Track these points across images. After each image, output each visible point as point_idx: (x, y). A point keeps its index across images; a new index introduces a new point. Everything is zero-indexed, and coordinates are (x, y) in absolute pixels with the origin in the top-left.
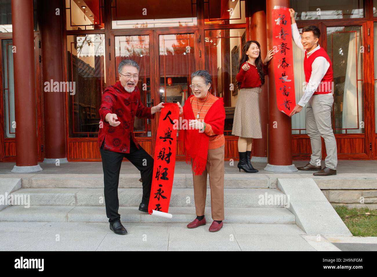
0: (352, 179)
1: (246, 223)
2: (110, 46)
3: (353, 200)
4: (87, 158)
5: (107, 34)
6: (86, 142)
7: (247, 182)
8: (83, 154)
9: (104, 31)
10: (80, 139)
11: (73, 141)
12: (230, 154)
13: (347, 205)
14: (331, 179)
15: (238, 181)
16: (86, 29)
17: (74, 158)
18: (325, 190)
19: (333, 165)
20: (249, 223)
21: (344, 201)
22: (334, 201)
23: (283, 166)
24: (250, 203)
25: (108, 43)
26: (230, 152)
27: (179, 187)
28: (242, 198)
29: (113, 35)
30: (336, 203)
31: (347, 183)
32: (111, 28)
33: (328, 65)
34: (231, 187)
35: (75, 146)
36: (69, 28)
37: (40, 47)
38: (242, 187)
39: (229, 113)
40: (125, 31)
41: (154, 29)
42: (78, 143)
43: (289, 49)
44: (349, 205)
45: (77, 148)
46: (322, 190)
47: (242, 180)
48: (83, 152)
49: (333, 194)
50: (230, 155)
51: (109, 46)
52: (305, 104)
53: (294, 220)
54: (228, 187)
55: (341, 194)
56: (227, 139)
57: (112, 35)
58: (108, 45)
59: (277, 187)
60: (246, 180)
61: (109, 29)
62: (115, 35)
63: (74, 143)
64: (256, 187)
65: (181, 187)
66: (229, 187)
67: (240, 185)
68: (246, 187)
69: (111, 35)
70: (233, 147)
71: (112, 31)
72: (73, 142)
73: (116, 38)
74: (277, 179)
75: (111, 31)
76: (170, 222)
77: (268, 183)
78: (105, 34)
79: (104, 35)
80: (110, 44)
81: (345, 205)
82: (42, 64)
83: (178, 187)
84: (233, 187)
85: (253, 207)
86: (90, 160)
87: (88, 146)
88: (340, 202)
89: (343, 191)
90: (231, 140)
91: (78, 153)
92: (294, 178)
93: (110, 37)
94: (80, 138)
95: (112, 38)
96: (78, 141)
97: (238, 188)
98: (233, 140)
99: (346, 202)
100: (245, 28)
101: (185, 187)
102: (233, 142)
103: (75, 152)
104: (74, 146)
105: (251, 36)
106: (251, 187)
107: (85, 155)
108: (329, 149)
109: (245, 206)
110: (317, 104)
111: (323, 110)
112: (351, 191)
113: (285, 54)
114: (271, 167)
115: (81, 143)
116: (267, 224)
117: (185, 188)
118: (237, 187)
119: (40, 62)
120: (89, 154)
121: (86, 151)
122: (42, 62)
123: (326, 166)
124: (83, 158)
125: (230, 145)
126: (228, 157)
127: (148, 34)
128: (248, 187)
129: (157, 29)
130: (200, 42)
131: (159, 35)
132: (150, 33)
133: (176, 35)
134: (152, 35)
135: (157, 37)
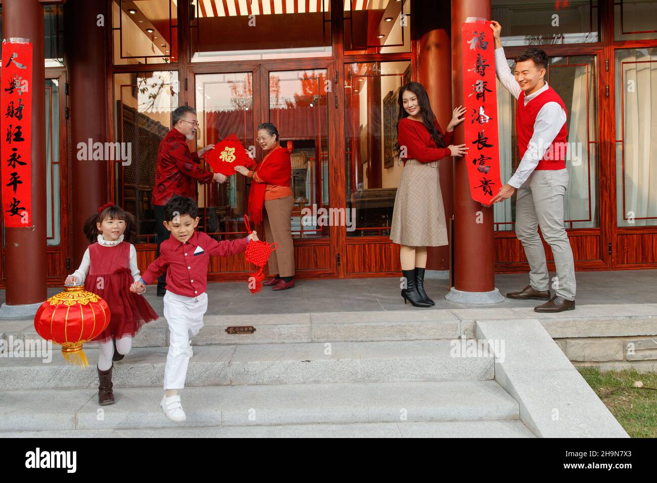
0: (607, 319)
1: (426, 421)
2: (187, 90)
3: (608, 355)
5: (182, 71)
7: (421, 328)
9: (177, 66)
12: (384, 265)
13: (597, 365)
14: (570, 319)
15: (405, 327)
16: (148, 63)
18: (560, 340)
19: (570, 292)
21: (593, 358)
22: (574, 359)
23: (480, 293)
24: (429, 373)
25: (183, 86)
26: (384, 263)
27: (299, 341)
28: (414, 364)
29: (193, 72)
30: (579, 362)
31: (598, 326)
32: (188, 62)
34: (393, 339)
36: (118, 61)
37: (67, 94)
38: (413, 339)
39: (382, 198)
40: (213, 66)
41: (261, 63)
43: (491, 91)
44: (601, 365)
46: (554, 339)
47: (412, 326)
49: (573, 346)
50: (385, 267)
51: (186, 92)
52: (520, 183)
53: (518, 412)
54: (387, 338)
55: (587, 345)
56: (380, 241)
57: (190, 72)
58: (183, 90)
59: (474, 335)
60: (420, 326)
61: (185, 62)
62: (196, 72)
64: (438, 337)
65: (301, 341)
66: (390, 338)
67: (408, 334)
68: (418, 338)
69: (188, 73)
70: (389, 254)
71: (192, 65)
73: (197, 77)
74: (475, 322)
75: (188, 65)
76: (279, 422)
77: (459, 329)
78: (178, 70)
79: (177, 72)
80: (187, 87)
81: (594, 365)
82: (69, 121)
83: (297, 341)
84: (396, 339)
85: (435, 381)
89: (590, 341)
90: (385, 243)
92: (505, 319)
93: (187, 76)
95: (191, 76)
97: (405, 340)
99: (595, 360)
100: (410, 60)
101: (310, 340)
102: (390, 246)
105: (420, 73)
106: (428, 338)
108: (562, 265)
109: (421, 380)
110: (542, 184)
111: (553, 195)
112: (606, 341)
113: (484, 100)
114: (460, 295)
116: (466, 421)
117: (309, 343)
118: (404, 338)
119: (67, 118)
122: (70, 118)
123: (557, 295)
125: (384, 251)
126: (382, 272)
127: (251, 70)
128: (424, 337)
129: (265, 63)
130: (336, 83)
131: (269, 71)
132: (255, 69)
133: (297, 71)
134: (258, 72)
135: (265, 75)
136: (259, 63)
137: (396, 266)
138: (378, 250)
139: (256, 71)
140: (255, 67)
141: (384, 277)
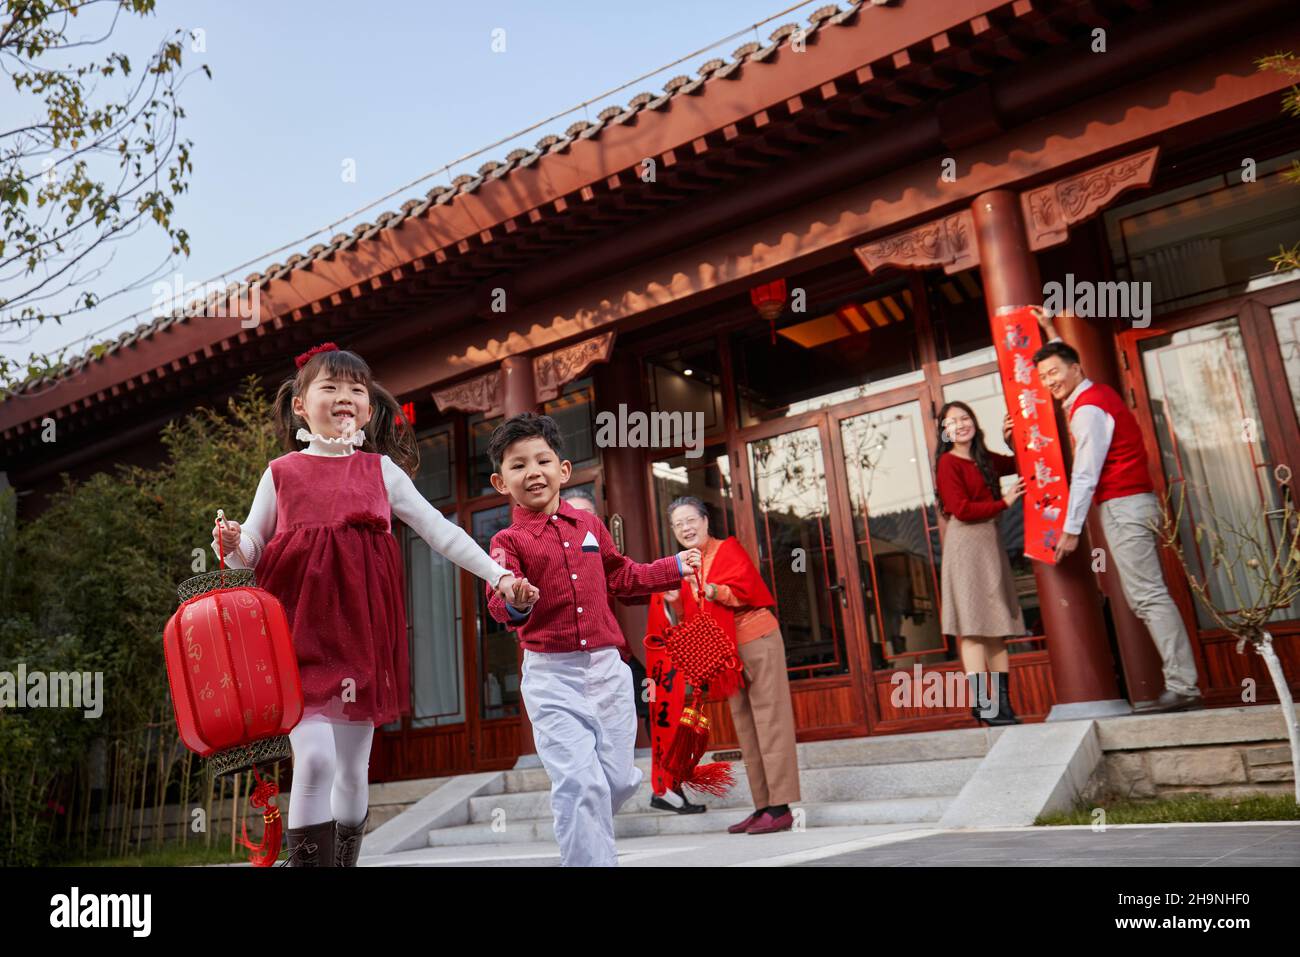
1: (860, 824)
3: (1221, 775)
7: (939, 743)
13: (1206, 791)
20: (866, 823)
21: (1195, 779)
22: (1165, 781)
28: (890, 774)
33: (1110, 423)
34: (905, 759)
44: (1211, 790)
49: (1160, 760)
52: (1077, 526)
54: (897, 759)
55: (1182, 759)
58: (734, 468)
60: (936, 740)
61: (733, 430)
66: (903, 760)
67: (923, 752)
68: (938, 756)
71: (741, 432)
81: (1199, 791)
88: (1183, 782)
89: (1185, 752)
99: (1200, 783)
109: (901, 796)
112: (1211, 751)
118: (918, 758)
123: (1168, 688)
127: (814, 424)
128: (944, 756)
132: (819, 422)
134: (825, 424)
139: (823, 423)
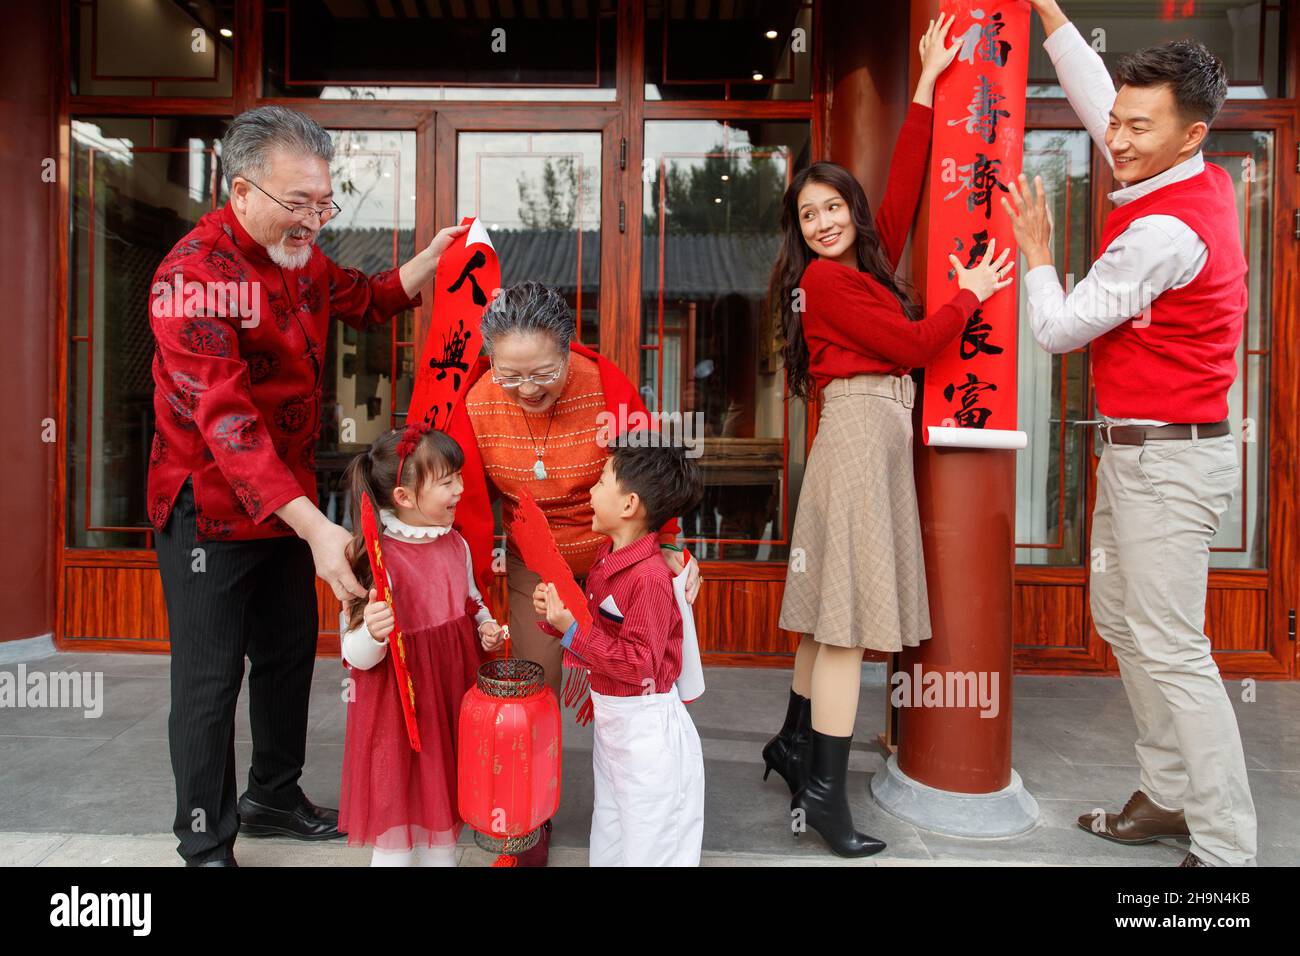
4: (138, 636)
6: (137, 571)
8: (121, 620)
9: (231, 106)
10: (111, 557)
11: (82, 564)
12: (729, 634)
16: (157, 95)
17: (83, 634)
26: (728, 629)
32: (257, 96)
35: (90, 584)
39: (733, 463)
41: (437, 109)
42: (105, 574)
45: (100, 594)
48: (121, 608)
50: (729, 640)
56: (720, 575)
61: (250, 97)
63: (88, 571)
70: (742, 609)
72: (84, 568)
86: (151, 644)
87: (143, 587)
90: (734, 580)
91: (100, 614)
94: (114, 553)
96: (103, 564)
98: (743, 578)
100: (808, 121)
102: (744, 588)
103: (89, 612)
104: (85, 583)
107: (129, 624)
110: (1137, 492)
115: (116, 577)
120: (145, 620)
121: (137, 607)
124: (121, 633)
125: (729, 596)
126: (722, 650)
127: (413, 125)
129: (449, 108)
130: (623, 169)
131: (458, 131)
132: (421, 124)
133: (529, 134)
134: (430, 132)
135: (449, 141)
136: (432, 108)
137: (758, 639)
138: (714, 597)
139: (426, 129)
140: (421, 119)
141: (729, 664)
